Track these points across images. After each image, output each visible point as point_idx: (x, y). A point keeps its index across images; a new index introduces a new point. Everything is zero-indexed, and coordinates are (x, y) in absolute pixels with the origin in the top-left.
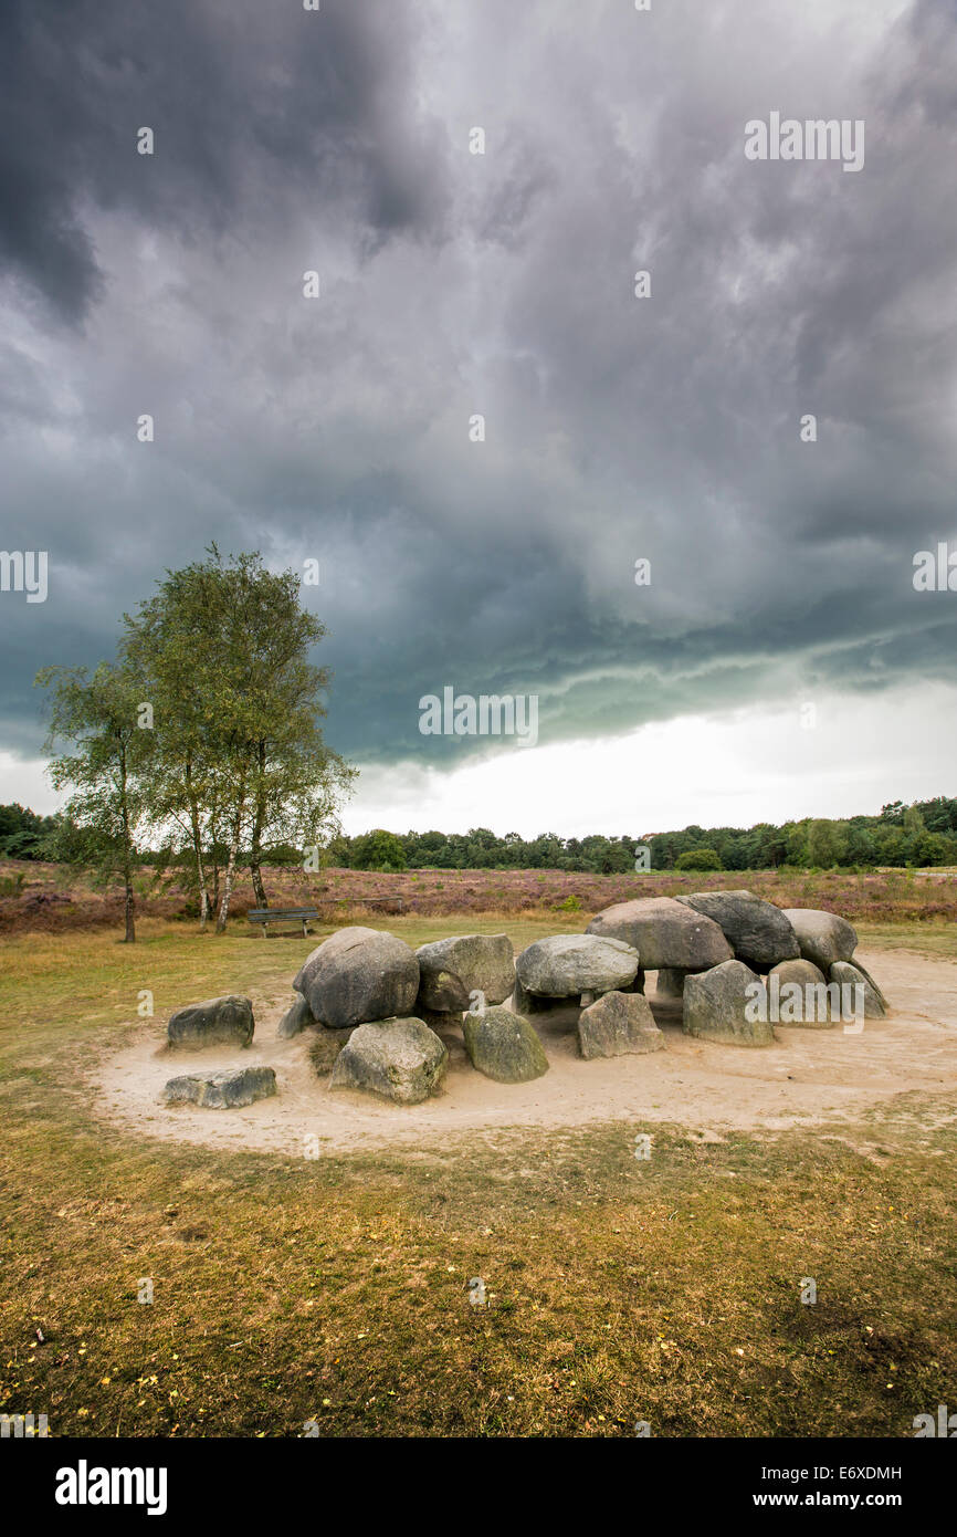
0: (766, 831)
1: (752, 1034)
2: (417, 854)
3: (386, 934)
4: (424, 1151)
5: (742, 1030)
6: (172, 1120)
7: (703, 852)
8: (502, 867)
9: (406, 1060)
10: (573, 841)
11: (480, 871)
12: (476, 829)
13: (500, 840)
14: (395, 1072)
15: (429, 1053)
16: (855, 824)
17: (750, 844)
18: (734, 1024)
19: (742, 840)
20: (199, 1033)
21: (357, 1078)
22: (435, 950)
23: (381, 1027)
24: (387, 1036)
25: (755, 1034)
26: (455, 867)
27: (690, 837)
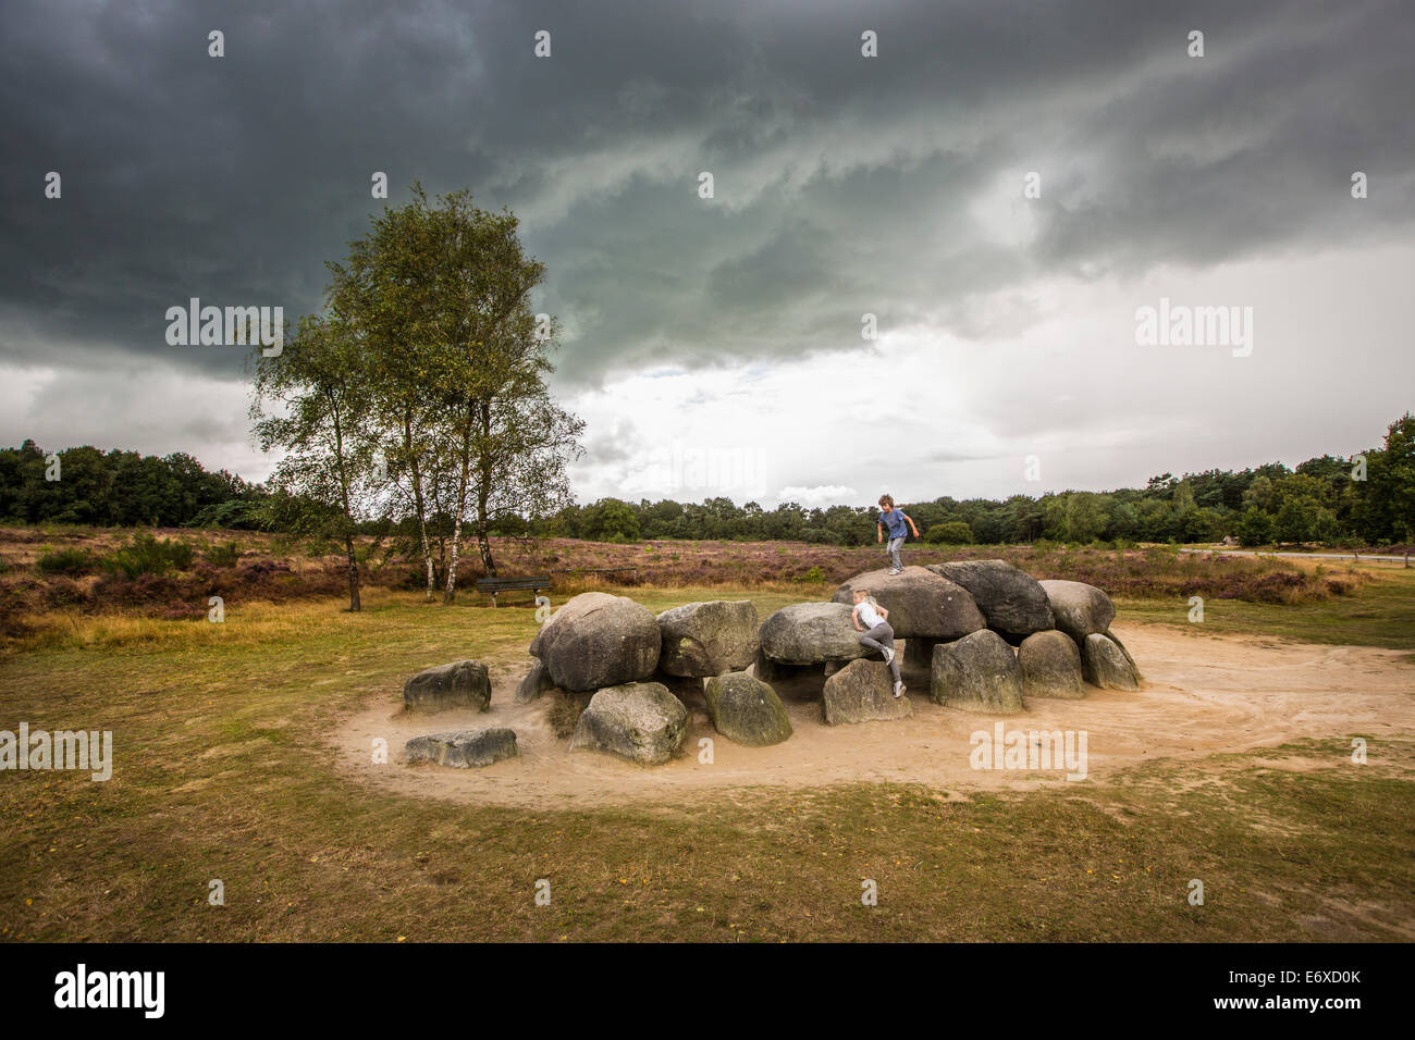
0: (1021, 502)
1: (1000, 702)
2: (651, 525)
3: (625, 600)
4: (669, 807)
5: (991, 699)
6: (414, 777)
7: (956, 525)
8: (741, 537)
9: (648, 723)
10: (817, 511)
11: (717, 542)
12: (713, 498)
13: (740, 509)
14: (637, 734)
15: (671, 717)
16: (1118, 497)
17: (1004, 517)
18: (983, 693)
19: (997, 513)
20: (435, 698)
21: (599, 740)
22: (678, 616)
23: (622, 691)
24: (628, 699)
25: (1004, 703)
26: (691, 538)
27: (942, 509)
